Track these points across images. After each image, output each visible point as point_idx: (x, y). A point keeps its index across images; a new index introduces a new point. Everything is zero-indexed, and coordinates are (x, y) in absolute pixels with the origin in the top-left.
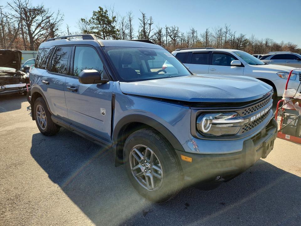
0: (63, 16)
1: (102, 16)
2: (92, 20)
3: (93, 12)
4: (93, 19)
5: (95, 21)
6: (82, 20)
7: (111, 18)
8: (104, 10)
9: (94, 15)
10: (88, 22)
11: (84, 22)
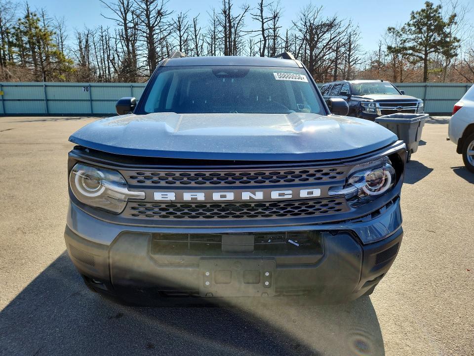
0: (358, 28)
1: (428, 17)
2: (407, 27)
3: (411, 12)
4: (409, 25)
5: (413, 28)
6: (390, 29)
7: (446, 20)
8: (435, 7)
9: (414, 17)
10: (400, 31)
11: (392, 33)
